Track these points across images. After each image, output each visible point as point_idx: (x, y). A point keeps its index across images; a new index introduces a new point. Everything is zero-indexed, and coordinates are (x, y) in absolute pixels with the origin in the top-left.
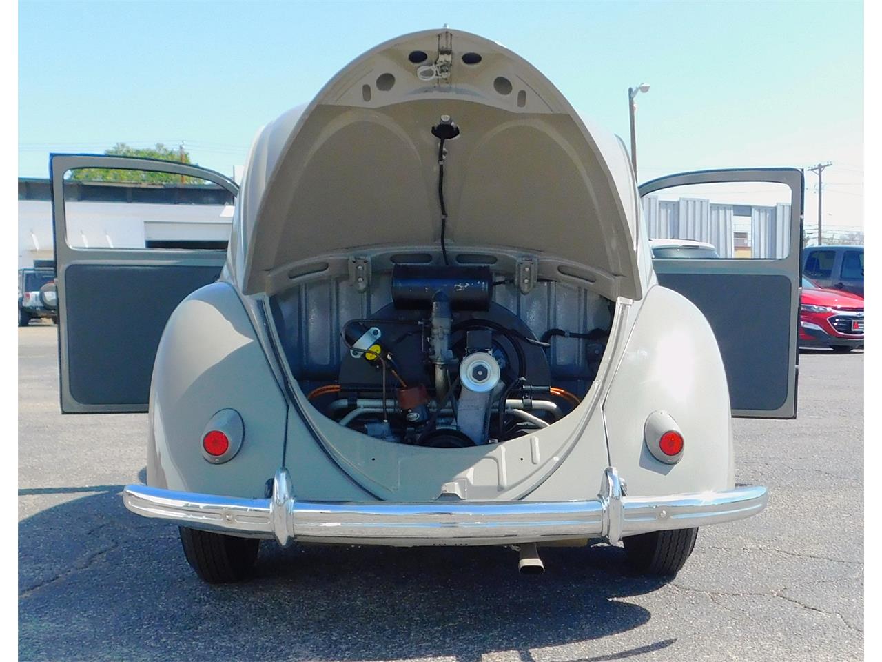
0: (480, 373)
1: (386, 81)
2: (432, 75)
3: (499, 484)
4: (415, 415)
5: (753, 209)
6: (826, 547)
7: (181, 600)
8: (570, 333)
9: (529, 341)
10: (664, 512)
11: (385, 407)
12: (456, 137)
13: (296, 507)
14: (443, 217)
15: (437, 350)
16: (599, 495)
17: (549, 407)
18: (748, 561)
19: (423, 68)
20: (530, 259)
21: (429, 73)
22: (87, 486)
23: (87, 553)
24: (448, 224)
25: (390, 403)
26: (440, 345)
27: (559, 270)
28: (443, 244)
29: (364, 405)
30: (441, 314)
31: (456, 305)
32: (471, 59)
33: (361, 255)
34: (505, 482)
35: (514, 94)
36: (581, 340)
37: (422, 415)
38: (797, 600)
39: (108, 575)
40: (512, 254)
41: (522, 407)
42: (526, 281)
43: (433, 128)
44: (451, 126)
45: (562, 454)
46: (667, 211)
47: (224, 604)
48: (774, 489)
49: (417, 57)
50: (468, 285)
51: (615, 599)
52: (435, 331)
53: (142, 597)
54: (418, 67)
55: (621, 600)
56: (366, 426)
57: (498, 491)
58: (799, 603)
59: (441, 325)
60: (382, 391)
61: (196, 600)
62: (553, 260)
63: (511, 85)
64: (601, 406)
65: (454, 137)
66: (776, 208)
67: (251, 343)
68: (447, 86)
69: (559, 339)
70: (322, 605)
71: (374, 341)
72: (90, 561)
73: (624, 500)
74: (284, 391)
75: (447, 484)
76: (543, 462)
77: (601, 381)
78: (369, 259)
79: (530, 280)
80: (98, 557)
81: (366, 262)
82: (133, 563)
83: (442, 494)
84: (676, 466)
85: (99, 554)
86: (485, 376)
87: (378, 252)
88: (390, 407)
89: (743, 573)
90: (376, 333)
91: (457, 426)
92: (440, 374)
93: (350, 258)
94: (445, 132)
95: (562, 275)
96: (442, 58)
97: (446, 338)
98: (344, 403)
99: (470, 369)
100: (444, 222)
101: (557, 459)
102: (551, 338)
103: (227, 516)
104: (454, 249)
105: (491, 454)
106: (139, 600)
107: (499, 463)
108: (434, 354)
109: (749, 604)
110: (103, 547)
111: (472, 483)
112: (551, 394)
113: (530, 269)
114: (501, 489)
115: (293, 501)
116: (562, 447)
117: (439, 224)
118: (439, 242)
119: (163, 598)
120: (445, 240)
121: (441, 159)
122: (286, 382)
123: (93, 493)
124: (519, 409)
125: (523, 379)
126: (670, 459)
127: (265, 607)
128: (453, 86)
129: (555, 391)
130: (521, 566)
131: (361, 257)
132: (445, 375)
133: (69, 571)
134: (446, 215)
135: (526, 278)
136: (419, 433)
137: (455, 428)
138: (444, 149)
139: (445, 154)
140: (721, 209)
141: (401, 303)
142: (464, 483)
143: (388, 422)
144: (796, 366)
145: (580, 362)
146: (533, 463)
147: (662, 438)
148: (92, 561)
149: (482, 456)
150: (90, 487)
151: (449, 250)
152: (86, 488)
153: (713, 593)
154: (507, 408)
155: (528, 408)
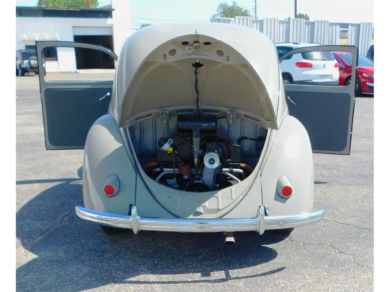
0: (212, 161)
1: (173, 52)
2: (191, 50)
3: (218, 208)
4: (186, 177)
5: (349, 25)
6: (354, 219)
7: (98, 242)
8: (250, 138)
9: (232, 145)
10: (281, 222)
11: (174, 171)
12: (202, 67)
13: (140, 220)
14: (198, 95)
15: (195, 150)
16: (256, 216)
17: (240, 172)
18: (321, 226)
19: (187, 47)
20: (232, 112)
21: (191, 49)
22: (58, 179)
23: (61, 216)
24: (200, 98)
25: (176, 170)
26: (196, 149)
27: (245, 117)
28: (197, 105)
29: (167, 170)
30: (196, 136)
31: (203, 132)
32: (207, 44)
33: (165, 111)
34: (220, 208)
35: (225, 57)
36: (254, 141)
37: (189, 177)
38: (337, 248)
39: (69, 228)
40: (225, 109)
41: (229, 172)
42: (231, 121)
43: (193, 64)
44: (200, 64)
45: (243, 195)
46: (309, 26)
47: (114, 244)
48: (338, 185)
49: (185, 43)
50: (207, 124)
51: (265, 245)
52: (194, 143)
53: (83, 240)
54: (186, 47)
55: (267, 246)
56: (167, 180)
57: (218, 211)
58: (337, 250)
59: (196, 141)
60: (173, 164)
61: (103, 242)
62: (242, 112)
63: (223, 53)
64: (260, 174)
65: (201, 67)
66: (360, 24)
67: (122, 146)
68: (198, 53)
69: (245, 140)
70: (151, 246)
71: (170, 146)
72: (62, 220)
73: (266, 218)
74: (135, 168)
75: (198, 208)
76: (235, 199)
77: (260, 163)
78: (167, 112)
79: (233, 120)
80: (65, 218)
81: (166, 114)
82: (78, 222)
83: (196, 212)
84: (289, 199)
85: (65, 216)
86: (213, 163)
87: (171, 109)
88: (176, 171)
89: (317, 232)
90: (171, 141)
91: (203, 181)
92: (196, 160)
93: (160, 112)
94: (197, 65)
95: (246, 118)
96: (195, 45)
97: (198, 146)
98: (158, 170)
99: (208, 159)
100: (198, 98)
101: (241, 197)
102: (242, 140)
103: (115, 222)
104: (202, 107)
105: (215, 195)
106: (82, 241)
107: (219, 199)
108: (194, 151)
109: (317, 250)
110: (66, 213)
111: (208, 207)
112: (241, 166)
113: (233, 117)
114: (219, 210)
115: (139, 217)
116: (244, 192)
117: (196, 98)
118: (196, 104)
119: (91, 240)
120: (198, 103)
121: (196, 75)
122: (136, 164)
123: (60, 183)
124: (228, 172)
125: (230, 160)
126: (286, 197)
127: (130, 246)
128: (200, 53)
129: (243, 165)
130: (226, 241)
131: (165, 112)
132: (198, 160)
133: (54, 226)
134: (199, 95)
135: (231, 120)
136: (187, 183)
137: (202, 182)
138: (197, 71)
139: (198, 73)
140: (334, 25)
141: (180, 131)
142: (205, 208)
143: (176, 178)
144: (351, 132)
145: (254, 150)
146: (232, 199)
147: (283, 189)
148: (62, 221)
149: (212, 196)
150: (59, 179)
151: (200, 108)
152: (57, 179)
153: (304, 244)
154: (223, 172)
155: (231, 172)
